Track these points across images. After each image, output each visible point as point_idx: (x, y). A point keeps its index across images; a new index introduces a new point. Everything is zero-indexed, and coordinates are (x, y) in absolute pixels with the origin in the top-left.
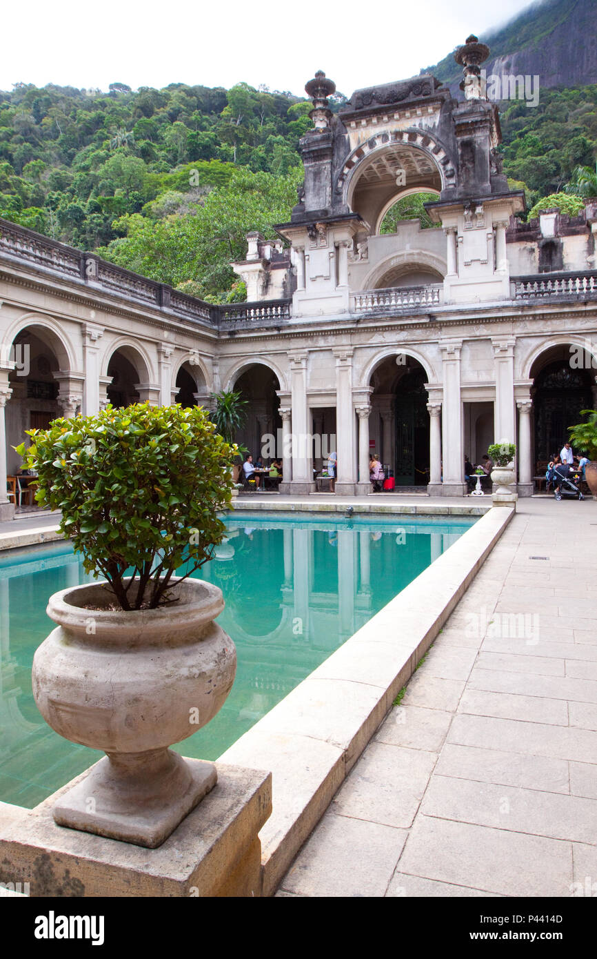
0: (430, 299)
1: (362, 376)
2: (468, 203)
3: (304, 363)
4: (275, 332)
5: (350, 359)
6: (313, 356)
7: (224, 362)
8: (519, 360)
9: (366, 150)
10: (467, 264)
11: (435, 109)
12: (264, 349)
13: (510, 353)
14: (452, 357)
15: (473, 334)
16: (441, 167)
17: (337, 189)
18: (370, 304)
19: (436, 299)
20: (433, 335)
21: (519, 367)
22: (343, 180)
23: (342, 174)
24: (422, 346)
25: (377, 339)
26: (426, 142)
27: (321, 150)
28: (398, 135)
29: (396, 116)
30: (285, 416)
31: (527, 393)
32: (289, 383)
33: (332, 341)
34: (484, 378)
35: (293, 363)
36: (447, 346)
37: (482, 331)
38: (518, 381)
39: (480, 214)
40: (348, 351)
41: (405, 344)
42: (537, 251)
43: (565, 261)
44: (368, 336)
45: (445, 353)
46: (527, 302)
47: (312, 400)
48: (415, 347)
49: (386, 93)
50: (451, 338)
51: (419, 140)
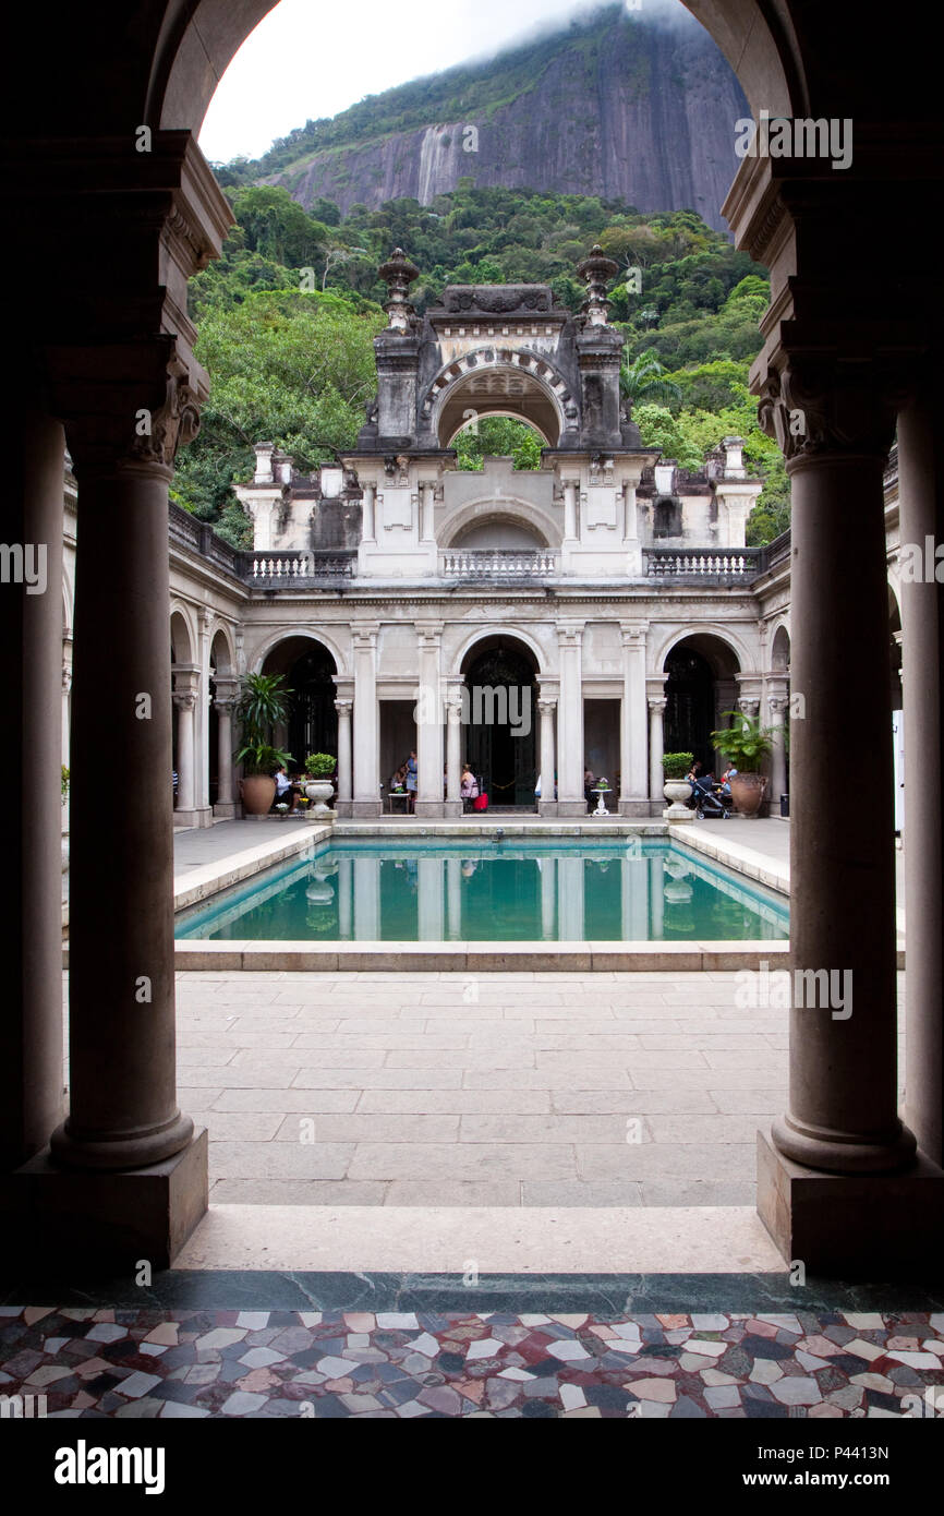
0: (543, 567)
1: (453, 660)
2: (596, 455)
3: (373, 639)
4: (336, 596)
5: (437, 638)
6: (386, 630)
7: (252, 632)
8: (651, 649)
9: (464, 367)
10: (591, 528)
11: (554, 330)
12: (315, 617)
13: (642, 641)
14: (572, 642)
15: (598, 615)
16: (561, 404)
17: (423, 412)
18: (464, 568)
19: (551, 567)
20: (549, 614)
21: (652, 657)
22: (432, 402)
23: (431, 394)
24: (532, 626)
25: (475, 613)
26: (542, 368)
27: (402, 357)
28: (506, 354)
29: (505, 331)
30: (343, 711)
31: (661, 690)
32: (350, 666)
33: (414, 612)
34: (610, 670)
35: (357, 639)
36: (566, 628)
37: (609, 612)
38: (651, 676)
39: (610, 469)
40: (437, 626)
41: (513, 622)
42: (652, 510)
43: (685, 526)
44: (463, 608)
45: (563, 637)
46: (661, 580)
47: (384, 690)
48: (524, 627)
49: (491, 298)
50: (571, 618)
51: (533, 365)
